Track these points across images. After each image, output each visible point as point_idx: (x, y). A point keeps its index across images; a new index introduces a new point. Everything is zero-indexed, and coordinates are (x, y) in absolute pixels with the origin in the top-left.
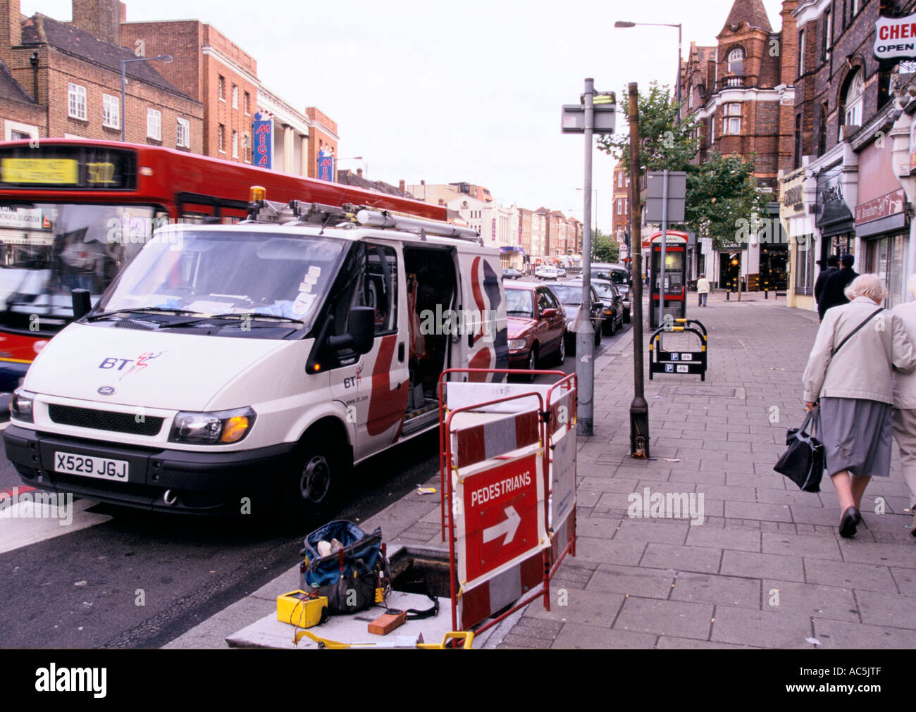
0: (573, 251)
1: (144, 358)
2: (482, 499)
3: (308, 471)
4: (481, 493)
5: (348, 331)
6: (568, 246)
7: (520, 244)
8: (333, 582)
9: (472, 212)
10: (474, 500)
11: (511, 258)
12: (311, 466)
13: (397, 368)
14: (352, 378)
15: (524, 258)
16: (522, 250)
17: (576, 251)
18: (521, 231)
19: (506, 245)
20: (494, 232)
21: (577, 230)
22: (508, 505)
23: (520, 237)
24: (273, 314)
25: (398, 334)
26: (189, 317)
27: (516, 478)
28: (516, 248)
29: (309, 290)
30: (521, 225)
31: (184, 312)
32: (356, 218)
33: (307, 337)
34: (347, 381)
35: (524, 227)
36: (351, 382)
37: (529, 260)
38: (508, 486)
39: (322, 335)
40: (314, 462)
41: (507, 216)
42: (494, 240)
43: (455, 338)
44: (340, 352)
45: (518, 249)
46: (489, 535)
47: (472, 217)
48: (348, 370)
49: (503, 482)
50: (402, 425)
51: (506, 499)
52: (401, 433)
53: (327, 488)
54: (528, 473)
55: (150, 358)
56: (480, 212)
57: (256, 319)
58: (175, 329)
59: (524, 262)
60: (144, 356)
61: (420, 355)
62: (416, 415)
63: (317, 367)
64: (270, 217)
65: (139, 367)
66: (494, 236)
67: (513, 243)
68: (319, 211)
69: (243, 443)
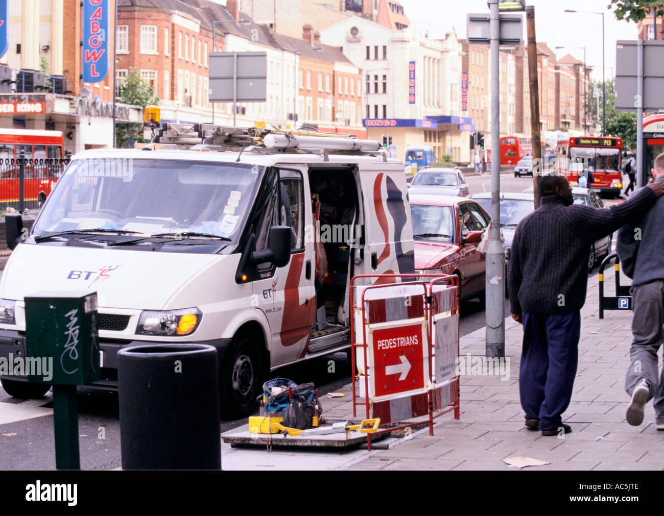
0: (573, 122)
1: (104, 270)
2: (384, 346)
3: (237, 367)
4: (384, 343)
5: (268, 247)
6: (562, 112)
7: (464, 110)
8: (284, 409)
9: (368, 48)
10: (379, 346)
11: (448, 138)
12: (239, 362)
13: (304, 285)
14: (269, 290)
15: (472, 138)
16: (468, 121)
17: (577, 123)
18: (465, 86)
19: (437, 112)
20: (413, 87)
21: (578, 81)
22: (402, 354)
23: (464, 96)
24: (204, 233)
25: (305, 252)
26: (130, 237)
27: (408, 338)
28: (458, 118)
29: (233, 212)
30: (465, 72)
31: (124, 232)
32: (263, 142)
33: (234, 252)
34: (265, 292)
35: (472, 77)
36: (268, 293)
37: (481, 143)
38: (402, 342)
39: (246, 251)
40: (242, 359)
41: (438, 55)
42: (412, 102)
43: (358, 260)
44: (260, 266)
45: (462, 121)
46: (390, 370)
47: (368, 57)
48: (265, 283)
49: (398, 339)
50: (308, 343)
51: (401, 350)
52: (307, 351)
53: (251, 383)
54: (416, 336)
55: (110, 270)
56: (385, 47)
57: (191, 238)
58: (123, 246)
59: (472, 147)
60: (104, 269)
61: (323, 276)
62: (320, 335)
63: (244, 278)
64: (170, 139)
65: (102, 277)
66: (412, 95)
67: (452, 108)
68: (223, 134)
69: (193, 336)
